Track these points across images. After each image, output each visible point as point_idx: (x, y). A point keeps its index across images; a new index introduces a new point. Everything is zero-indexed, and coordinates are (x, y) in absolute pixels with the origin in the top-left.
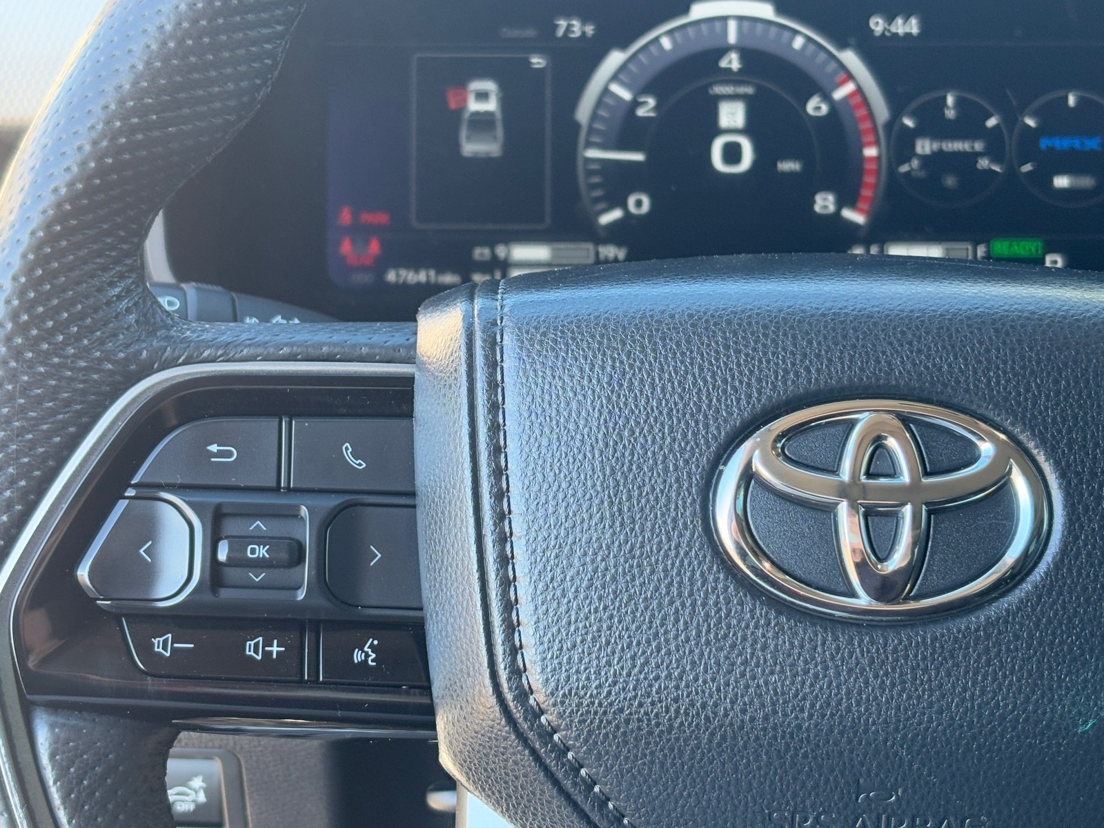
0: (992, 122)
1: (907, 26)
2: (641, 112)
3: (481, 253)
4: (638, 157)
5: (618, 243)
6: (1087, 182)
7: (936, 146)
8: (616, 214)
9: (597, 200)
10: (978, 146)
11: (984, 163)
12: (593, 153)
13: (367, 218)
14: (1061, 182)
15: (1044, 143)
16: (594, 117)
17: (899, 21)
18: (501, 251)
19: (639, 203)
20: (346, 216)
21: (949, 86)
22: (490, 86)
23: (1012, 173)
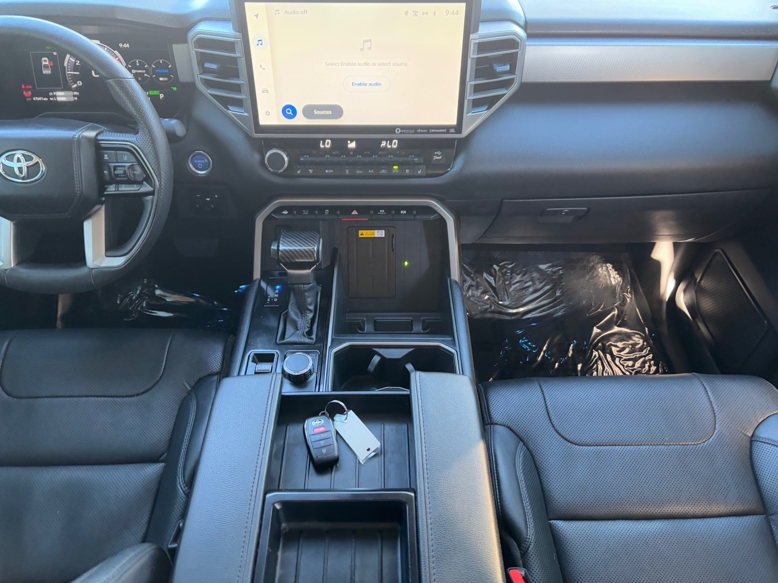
0: (146, 66)
1: (127, 46)
2: (77, 64)
3: (51, 94)
4: (78, 73)
5: (77, 92)
6: (166, 79)
7: (136, 71)
8: (76, 85)
9: (71, 83)
10: (144, 71)
11: (146, 75)
12: (68, 72)
13: (27, 87)
14: (161, 79)
15: (157, 71)
16: (68, 65)
17: (125, 44)
18: (54, 93)
19: (80, 83)
20: (23, 87)
21: (137, 59)
22: (46, 59)
23: (151, 77)
